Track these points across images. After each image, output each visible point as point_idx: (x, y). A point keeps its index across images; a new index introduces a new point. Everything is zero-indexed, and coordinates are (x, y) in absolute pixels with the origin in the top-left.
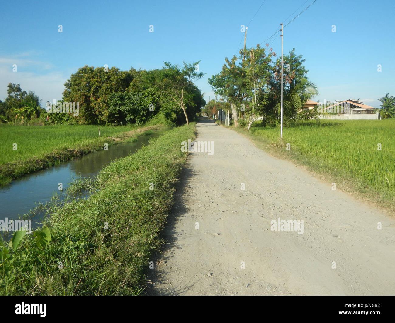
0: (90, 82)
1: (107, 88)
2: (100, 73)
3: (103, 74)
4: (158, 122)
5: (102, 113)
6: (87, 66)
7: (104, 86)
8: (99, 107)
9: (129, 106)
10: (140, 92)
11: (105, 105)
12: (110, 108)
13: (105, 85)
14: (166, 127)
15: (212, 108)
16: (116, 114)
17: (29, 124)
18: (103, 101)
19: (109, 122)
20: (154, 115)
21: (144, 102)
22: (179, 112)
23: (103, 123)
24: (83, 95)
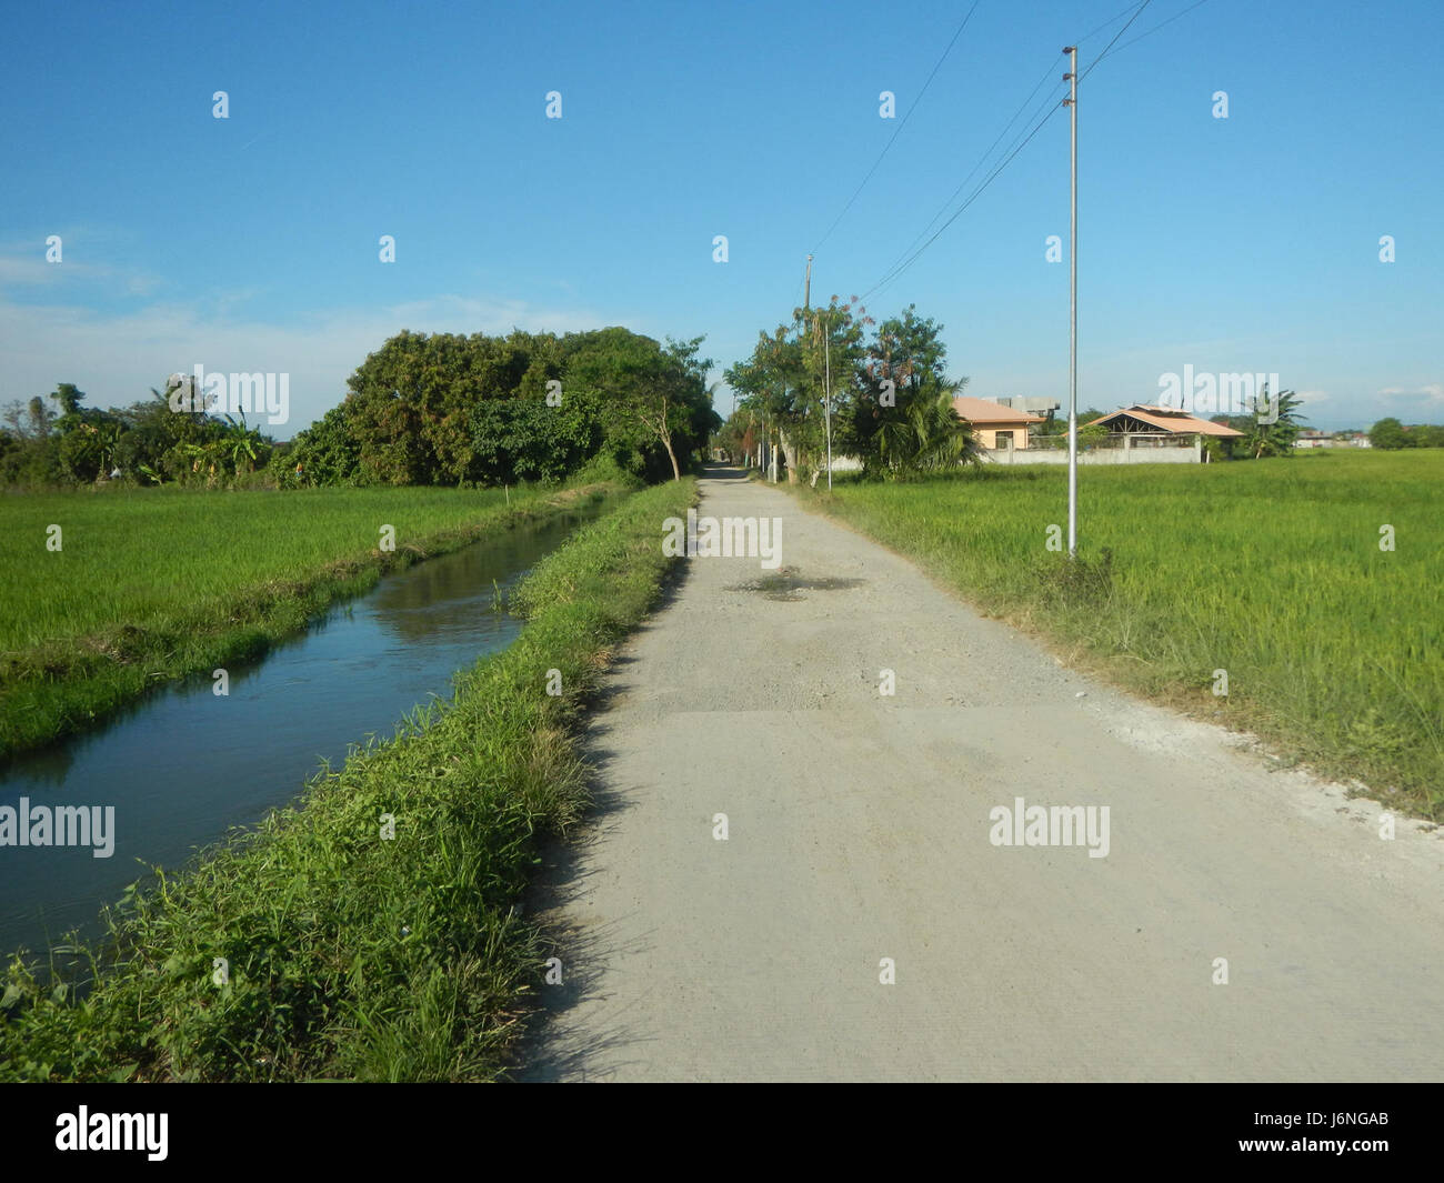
0: (420, 374)
1: (466, 390)
2: (443, 350)
3: (453, 352)
4: (598, 477)
5: (454, 455)
6: (406, 332)
7: (458, 385)
8: (444, 441)
9: (524, 435)
11: (462, 435)
12: (476, 442)
13: (458, 382)
14: (622, 488)
15: (743, 437)
16: (491, 458)
17: (230, 487)
18: (456, 425)
19: (466, 478)
20: (588, 458)
21: (561, 425)
22: (650, 450)
23: (448, 482)
24: (401, 409)
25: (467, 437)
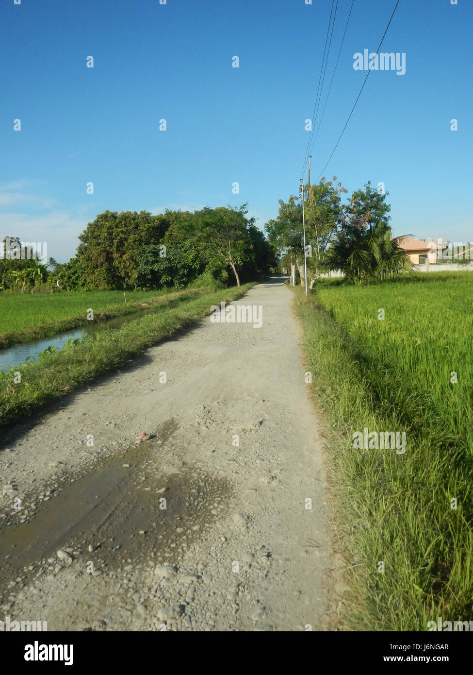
0: (113, 232)
1: (135, 240)
2: (125, 220)
3: (130, 221)
4: (202, 284)
5: (130, 274)
6: (108, 212)
7: (131, 238)
8: (125, 267)
9: (164, 263)
10: (179, 245)
11: (133, 264)
12: (140, 267)
13: (132, 236)
14: (213, 289)
16: (148, 275)
17: (32, 291)
18: (130, 258)
19: (138, 286)
20: (199, 275)
21: (184, 257)
23: (130, 288)
24: (103, 251)
25: (135, 264)
